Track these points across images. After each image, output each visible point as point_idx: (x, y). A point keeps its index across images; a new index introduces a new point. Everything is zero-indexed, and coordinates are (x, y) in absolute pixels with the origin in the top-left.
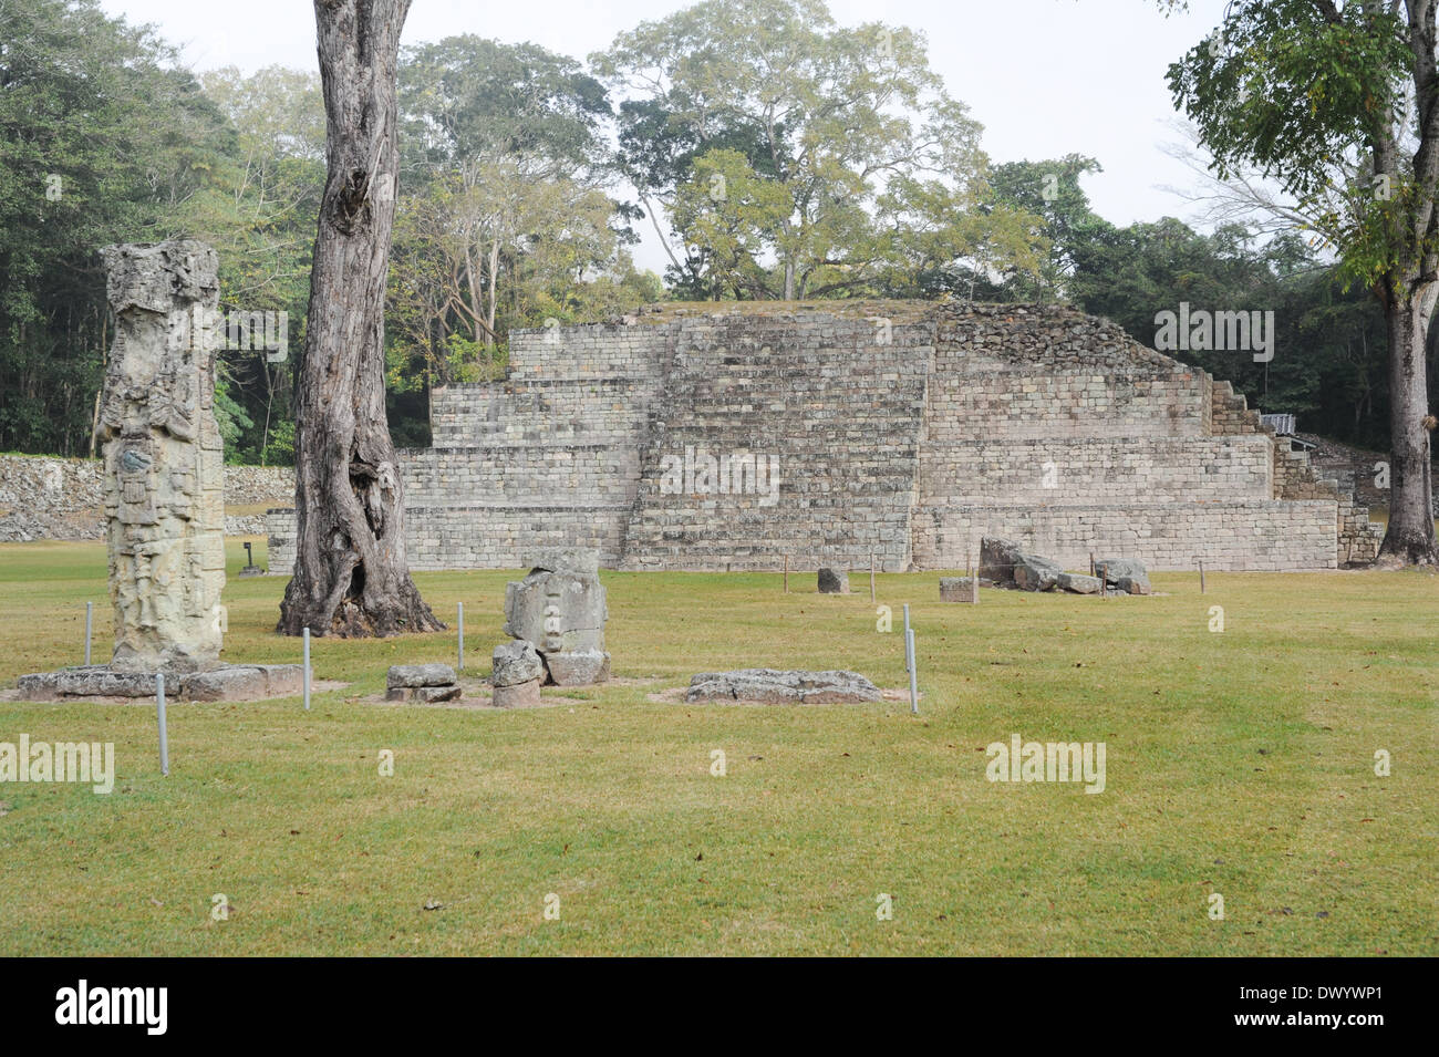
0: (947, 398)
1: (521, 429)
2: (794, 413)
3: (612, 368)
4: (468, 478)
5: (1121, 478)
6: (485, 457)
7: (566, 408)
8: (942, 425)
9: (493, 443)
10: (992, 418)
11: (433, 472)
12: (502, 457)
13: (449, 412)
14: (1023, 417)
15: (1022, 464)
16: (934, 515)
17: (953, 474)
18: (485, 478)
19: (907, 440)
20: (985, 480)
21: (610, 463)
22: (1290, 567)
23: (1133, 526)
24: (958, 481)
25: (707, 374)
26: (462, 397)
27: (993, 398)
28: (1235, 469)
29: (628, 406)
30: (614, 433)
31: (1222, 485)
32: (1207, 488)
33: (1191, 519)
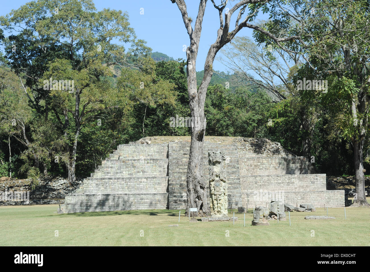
0: (244, 164)
1: (127, 172)
2: (206, 168)
3: (149, 155)
4: (118, 186)
5: (291, 185)
6: (122, 180)
7: (140, 167)
8: (243, 171)
9: (120, 176)
10: (255, 169)
11: (107, 184)
12: (127, 180)
13: (107, 168)
14: (263, 169)
15: (266, 181)
16: (247, 195)
17: (248, 184)
18: (122, 186)
19: (237, 175)
20: (257, 186)
21: (157, 181)
22: (334, 206)
23: (296, 197)
24: (250, 186)
25: (180, 157)
26: (110, 164)
27: (255, 164)
28: (318, 182)
29: (158, 166)
30: (154, 173)
31: (315, 186)
32: (312, 187)
33: (310, 195)
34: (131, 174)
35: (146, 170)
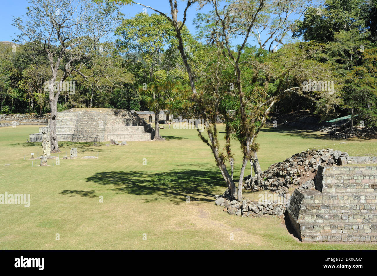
0: (109, 121)
2: (92, 123)
3: (70, 117)
5: (127, 131)
7: (65, 122)
8: (108, 125)
10: (114, 124)
14: (117, 124)
15: (117, 129)
20: (113, 131)
21: (71, 129)
24: (110, 131)
25: (82, 118)
27: (114, 121)
29: (73, 122)
30: (70, 125)
31: (138, 132)
33: (134, 135)
34: (61, 125)
35: (67, 123)
